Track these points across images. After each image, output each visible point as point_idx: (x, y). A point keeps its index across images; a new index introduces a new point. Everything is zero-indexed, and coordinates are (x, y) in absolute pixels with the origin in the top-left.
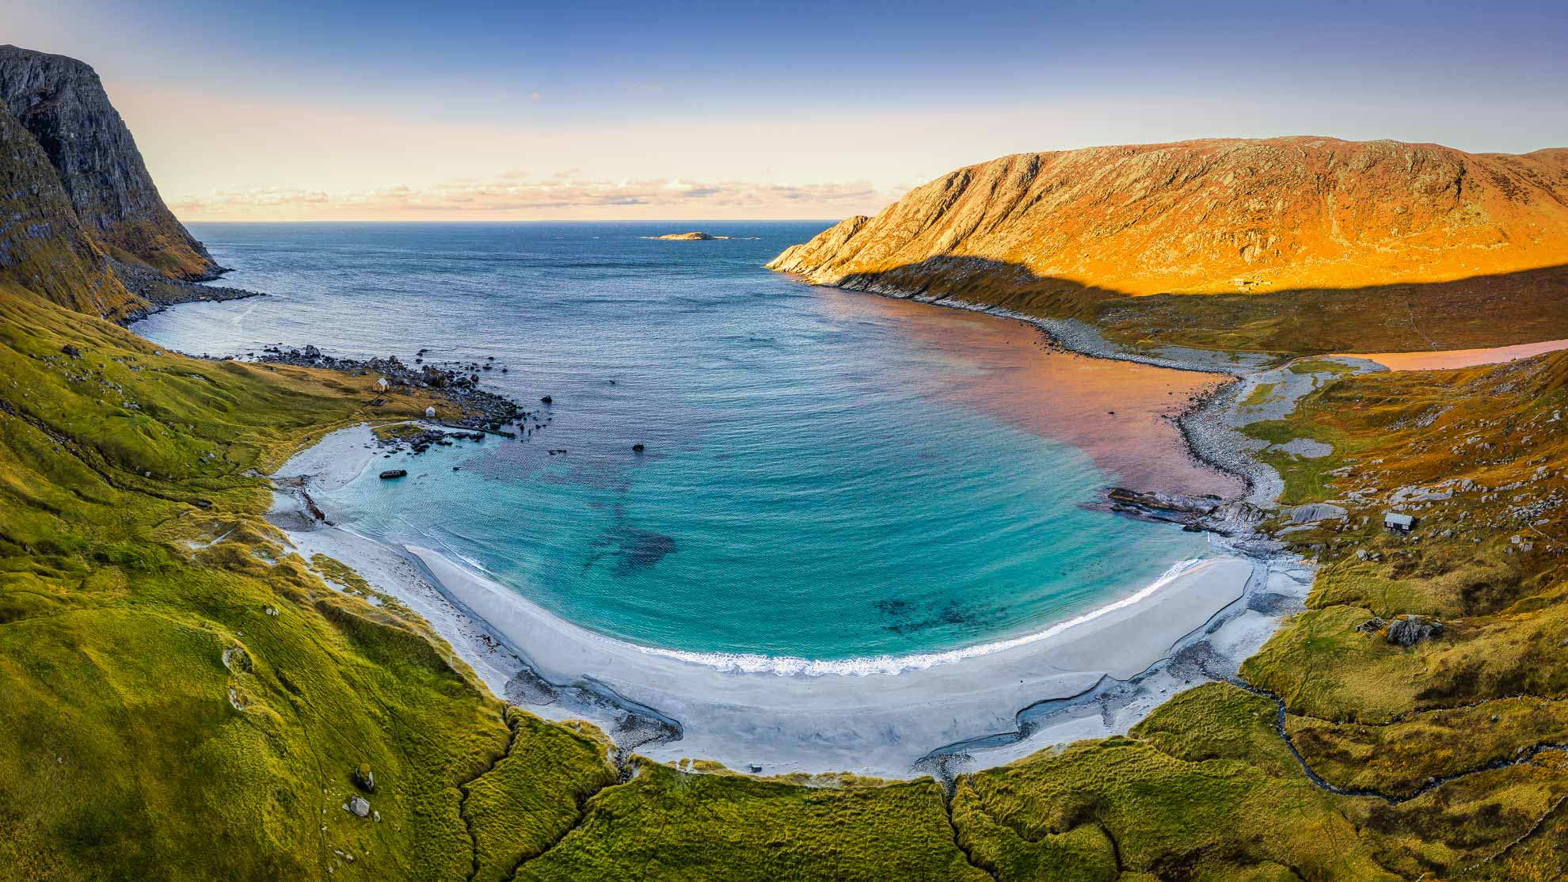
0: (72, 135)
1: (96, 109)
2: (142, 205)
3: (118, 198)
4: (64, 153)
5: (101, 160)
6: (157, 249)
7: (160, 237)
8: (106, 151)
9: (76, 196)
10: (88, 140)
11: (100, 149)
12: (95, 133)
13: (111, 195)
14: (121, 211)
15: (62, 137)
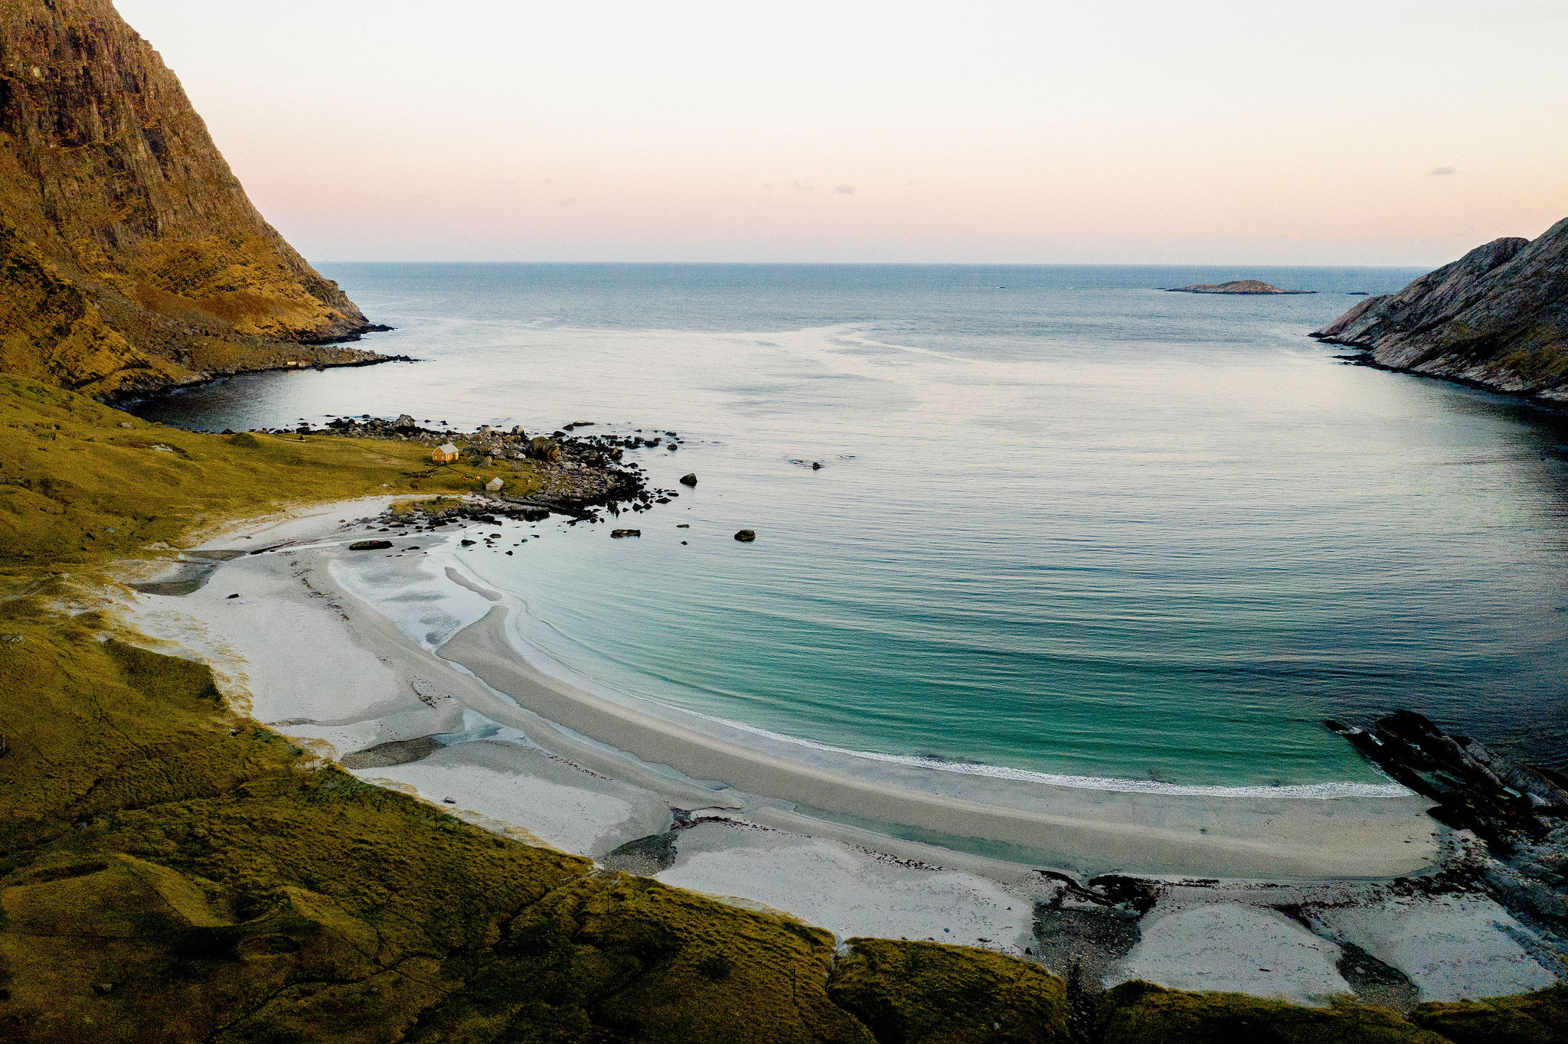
0: (36, 72)
1: (86, 24)
2: (200, 210)
3: (147, 196)
4: (19, 105)
5: (105, 123)
6: (232, 289)
7: (237, 270)
8: (113, 108)
9: (51, 188)
10: (72, 83)
11: (100, 101)
12: (86, 70)
13: (131, 190)
14: (155, 221)
15: (11, 74)
